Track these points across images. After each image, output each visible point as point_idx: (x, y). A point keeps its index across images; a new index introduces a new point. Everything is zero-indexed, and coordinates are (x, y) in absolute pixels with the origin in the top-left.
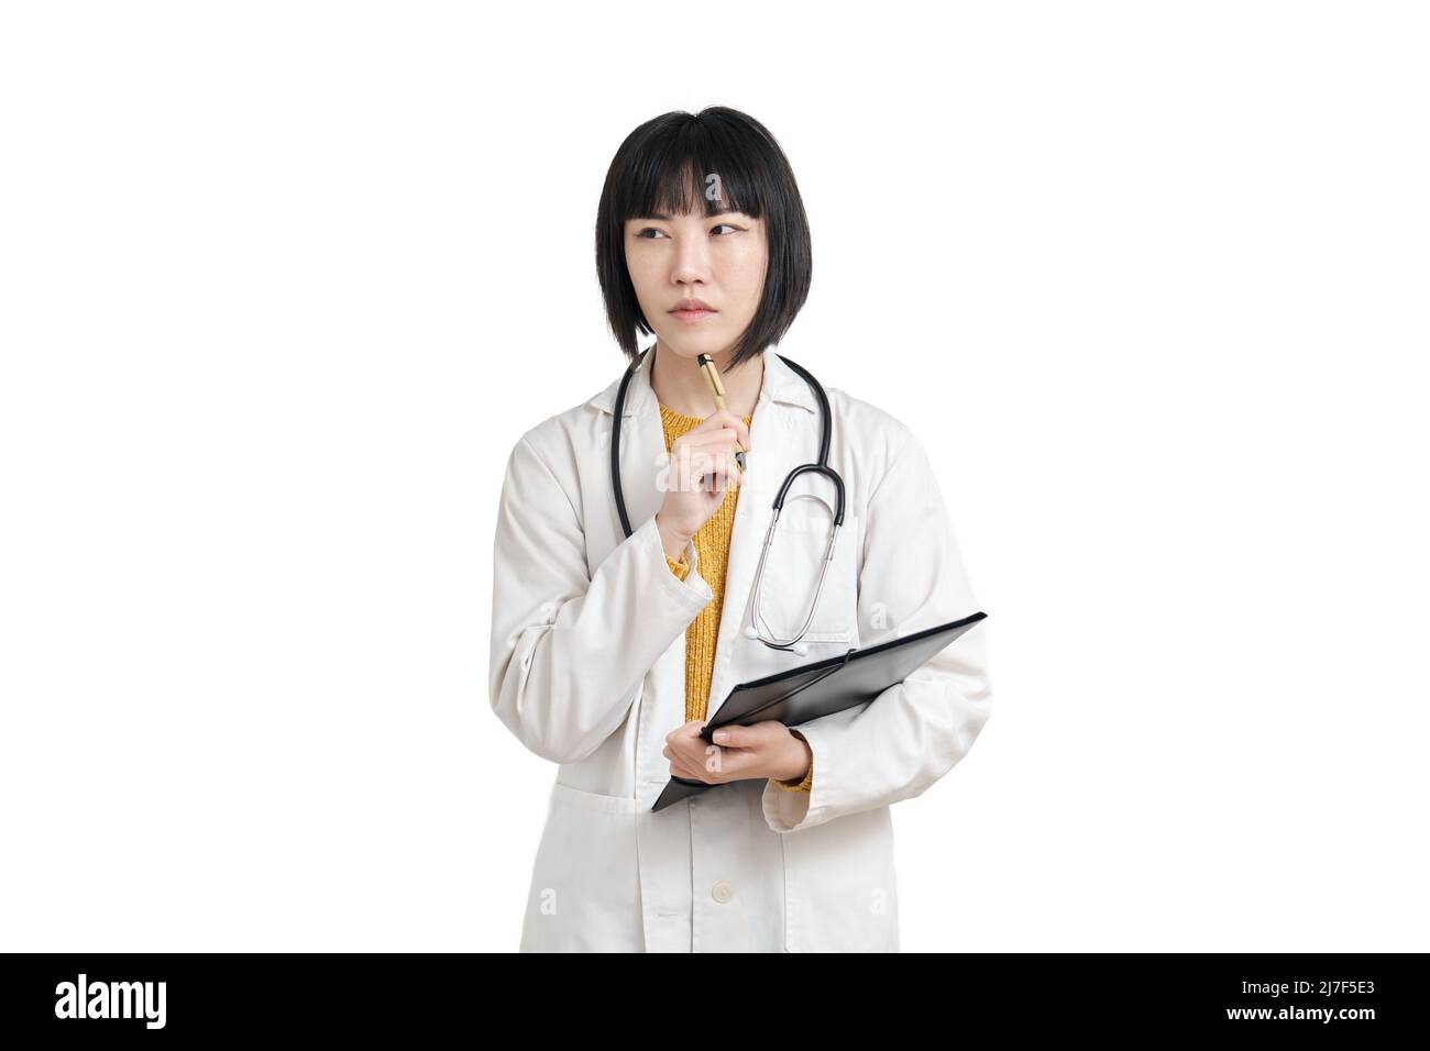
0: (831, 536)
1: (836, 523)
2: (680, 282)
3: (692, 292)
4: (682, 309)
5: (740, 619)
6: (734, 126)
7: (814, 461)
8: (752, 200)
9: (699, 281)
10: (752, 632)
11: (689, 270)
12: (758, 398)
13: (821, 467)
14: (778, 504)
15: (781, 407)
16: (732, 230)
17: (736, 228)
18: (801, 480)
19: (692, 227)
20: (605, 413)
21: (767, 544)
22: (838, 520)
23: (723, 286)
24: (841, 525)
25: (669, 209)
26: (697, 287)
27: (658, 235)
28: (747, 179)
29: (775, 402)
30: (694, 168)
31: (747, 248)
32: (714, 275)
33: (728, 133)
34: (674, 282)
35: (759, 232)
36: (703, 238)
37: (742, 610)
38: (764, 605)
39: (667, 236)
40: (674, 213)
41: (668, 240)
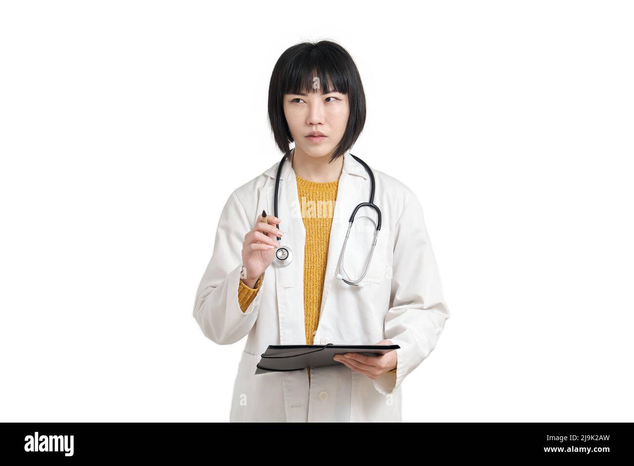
0: (376, 235)
1: (377, 229)
2: (311, 124)
3: (316, 128)
4: (311, 136)
5: (334, 271)
6: (333, 51)
7: (367, 201)
8: (344, 86)
9: (320, 123)
10: (340, 276)
11: (315, 118)
12: (341, 172)
13: (371, 204)
14: (352, 220)
15: (352, 176)
16: (335, 99)
17: (337, 99)
18: (361, 209)
19: (316, 99)
20: (271, 178)
21: (347, 237)
22: (378, 228)
23: (330, 125)
24: (379, 230)
25: (306, 91)
26: (319, 126)
27: (301, 101)
28: (342, 76)
29: (349, 174)
30: (318, 71)
31: (341, 108)
32: (326, 120)
33: (332, 55)
34: (308, 123)
35: (346, 100)
36: (322, 104)
37: (335, 267)
38: (345, 264)
39: (305, 102)
40: (309, 92)
41: (305, 104)
